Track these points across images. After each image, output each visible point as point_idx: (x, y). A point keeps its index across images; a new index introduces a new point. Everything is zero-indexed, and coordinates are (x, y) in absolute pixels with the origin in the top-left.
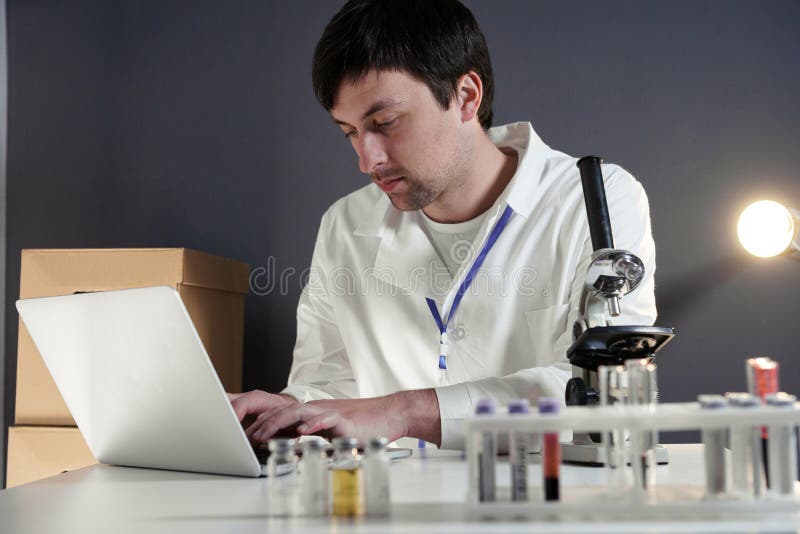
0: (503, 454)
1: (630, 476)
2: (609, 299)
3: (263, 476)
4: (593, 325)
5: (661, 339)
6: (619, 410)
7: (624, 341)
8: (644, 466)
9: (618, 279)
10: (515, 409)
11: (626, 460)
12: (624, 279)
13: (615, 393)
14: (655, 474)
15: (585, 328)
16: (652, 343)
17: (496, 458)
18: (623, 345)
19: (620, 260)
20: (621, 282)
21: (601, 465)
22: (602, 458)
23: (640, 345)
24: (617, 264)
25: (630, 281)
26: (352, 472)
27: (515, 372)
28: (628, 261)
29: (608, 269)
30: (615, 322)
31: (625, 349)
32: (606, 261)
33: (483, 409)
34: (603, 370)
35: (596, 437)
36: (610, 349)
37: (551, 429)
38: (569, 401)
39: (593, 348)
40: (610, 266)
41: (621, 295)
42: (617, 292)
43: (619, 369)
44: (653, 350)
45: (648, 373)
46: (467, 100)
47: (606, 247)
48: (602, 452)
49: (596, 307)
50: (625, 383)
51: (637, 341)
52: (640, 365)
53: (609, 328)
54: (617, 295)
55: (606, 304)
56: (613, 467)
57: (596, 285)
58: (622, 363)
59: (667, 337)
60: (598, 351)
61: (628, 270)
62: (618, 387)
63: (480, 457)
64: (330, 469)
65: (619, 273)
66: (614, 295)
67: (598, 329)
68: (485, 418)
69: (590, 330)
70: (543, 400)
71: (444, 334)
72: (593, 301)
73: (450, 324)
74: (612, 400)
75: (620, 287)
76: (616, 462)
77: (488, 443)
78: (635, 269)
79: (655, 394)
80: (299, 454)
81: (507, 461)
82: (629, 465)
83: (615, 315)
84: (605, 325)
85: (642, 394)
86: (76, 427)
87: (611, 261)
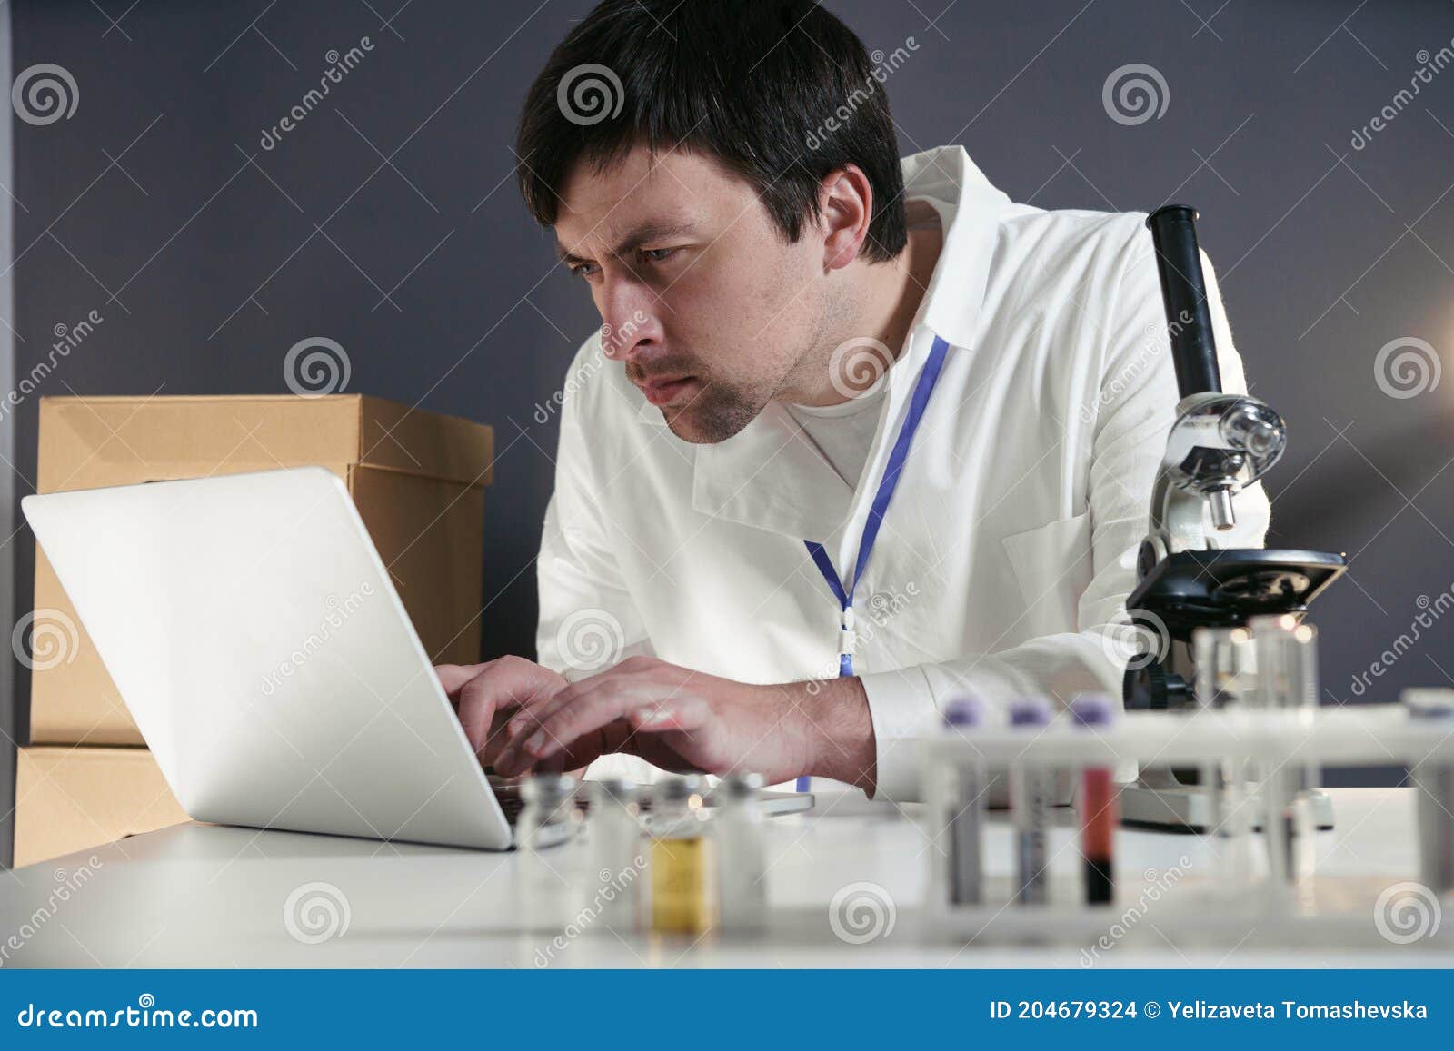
0: (998, 807)
1: (1257, 853)
2: (1213, 495)
3: (512, 849)
4: (1179, 547)
5: (1319, 576)
6: (1238, 721)
7: (1242, 580)
8: (1290, 832)
9: (1232, 454)
10: (1024, 717)
11: (1253, 822)
12: (1243, 453)
13: (1229, 686)
14: (1311, 849)
15: (1162, 554)
16: (1300, 584)
17: (982, 814)
18: (1240, 588)
19: (1235, 416)
20: (1237, 460)
21: (1199, 830)
22: (1198, 816)
23: (1275, 589)
24: (1228, 425)
25: (1255, 459)
26: (691, 842)
27: (1019, 643)
28: (1252, 417)
29: (1211, 435)
30: (1224, 541)
31: (1246, 595)
32: (1206, 419)
33: (958, 717)
34: (1204, 639)
35: (1189, 776)
36: (1214, 596)
37: (1098, 759)
38: (1132, 701)
39: (1181, 594)
40: (1214, 429)
41: (1237, 487)
42: (1228, 480)
43: (1238, 636)
44: (1301, 598)
45: (1295, 645)
46: (839, 225)
47: (1207, 388)
48: (1199, 805)
49: (1185, 511)
50: (1249, 664)
51: (1271, 580)
52: (1278, 628)
53: (1211, 553)
54: (1228, 487)
55: (1206, 504)
56: (1224, 835)
57: (1187, 466)
58: (1241, 623)
59: (1329, 572)
60: (1189, 599)
61: (1250, 437)
62: (1233, 671)
63: (952, 815)
64: (646, 835)
65: (1233, 442)
66: (1223, 487)
67: (1189, 556)
68: (960, 735)
69: (1173, 558)
70: (1081, 698)
71: (848, 609)
72: (1179, 499)
73: (860, 588)
74: (1222, 699)
75: (1234, 470)
76: (1231, 824)
77: (968, 787)
78: (1265, 433)
79: (1310, 687)
80: (583, 805)
81: (1007, 820)
82: (1258, 830)
83: (1224, 526)
84: (1203, 548)
85: (1285, 686)
86: (145, 747)
87: (1216, 419)
